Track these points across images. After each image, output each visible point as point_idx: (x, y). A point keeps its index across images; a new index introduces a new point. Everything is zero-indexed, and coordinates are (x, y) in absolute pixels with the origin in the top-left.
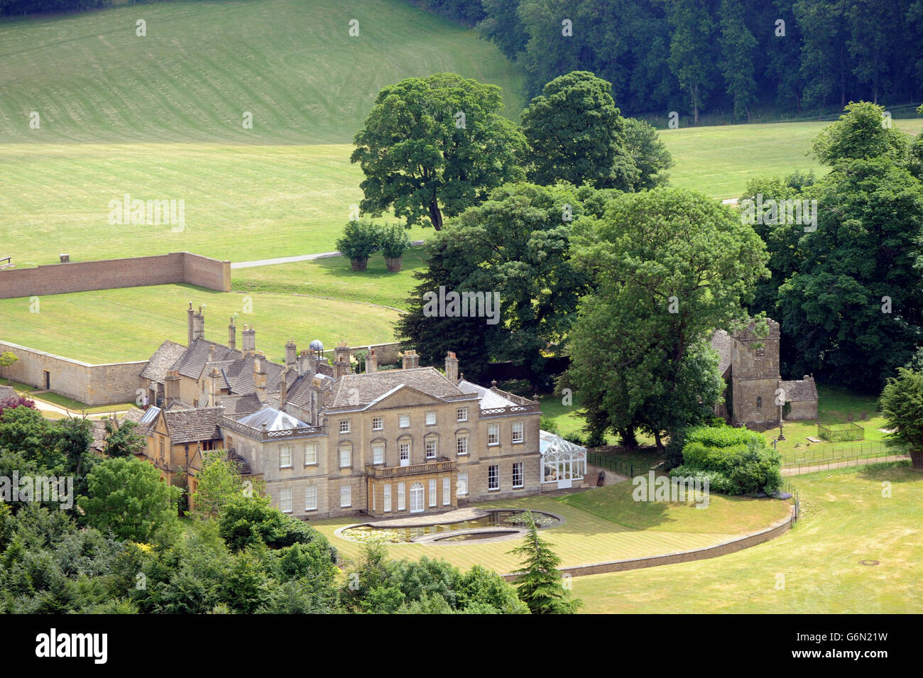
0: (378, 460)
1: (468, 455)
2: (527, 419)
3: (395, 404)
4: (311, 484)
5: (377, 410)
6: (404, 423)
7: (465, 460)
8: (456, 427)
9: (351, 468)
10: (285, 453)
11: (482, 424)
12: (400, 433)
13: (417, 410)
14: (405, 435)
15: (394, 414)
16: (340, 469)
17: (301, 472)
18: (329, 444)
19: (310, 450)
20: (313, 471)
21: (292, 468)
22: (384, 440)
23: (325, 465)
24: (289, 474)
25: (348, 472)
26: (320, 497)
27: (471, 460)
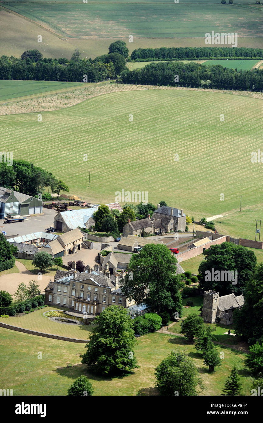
0: (82, 296)
1: (106, 302)
2: (123, 298)
3: (87, 283)
4: (65, 297)
5: (82, 283)
6: (89, 289)
7: (105, 303)
8: (103, 294)
9: (75, 296)
10: (60, 287)
11: (111, 295)
12: (88, 291)
13: (93, 286)
14: (89, 292)
15: (86, 285)
16: (72, 296)
17: (63, 294)
18: (70, 288)
19: (66, 288)
20: (66, 294)
21: (61, 292)
22: (84, 292)
23: (69, 293)
24: (60, 293)
25: (74, 297)
26: (67, 301)
27: (106, 304)
